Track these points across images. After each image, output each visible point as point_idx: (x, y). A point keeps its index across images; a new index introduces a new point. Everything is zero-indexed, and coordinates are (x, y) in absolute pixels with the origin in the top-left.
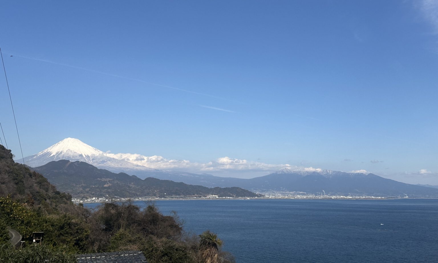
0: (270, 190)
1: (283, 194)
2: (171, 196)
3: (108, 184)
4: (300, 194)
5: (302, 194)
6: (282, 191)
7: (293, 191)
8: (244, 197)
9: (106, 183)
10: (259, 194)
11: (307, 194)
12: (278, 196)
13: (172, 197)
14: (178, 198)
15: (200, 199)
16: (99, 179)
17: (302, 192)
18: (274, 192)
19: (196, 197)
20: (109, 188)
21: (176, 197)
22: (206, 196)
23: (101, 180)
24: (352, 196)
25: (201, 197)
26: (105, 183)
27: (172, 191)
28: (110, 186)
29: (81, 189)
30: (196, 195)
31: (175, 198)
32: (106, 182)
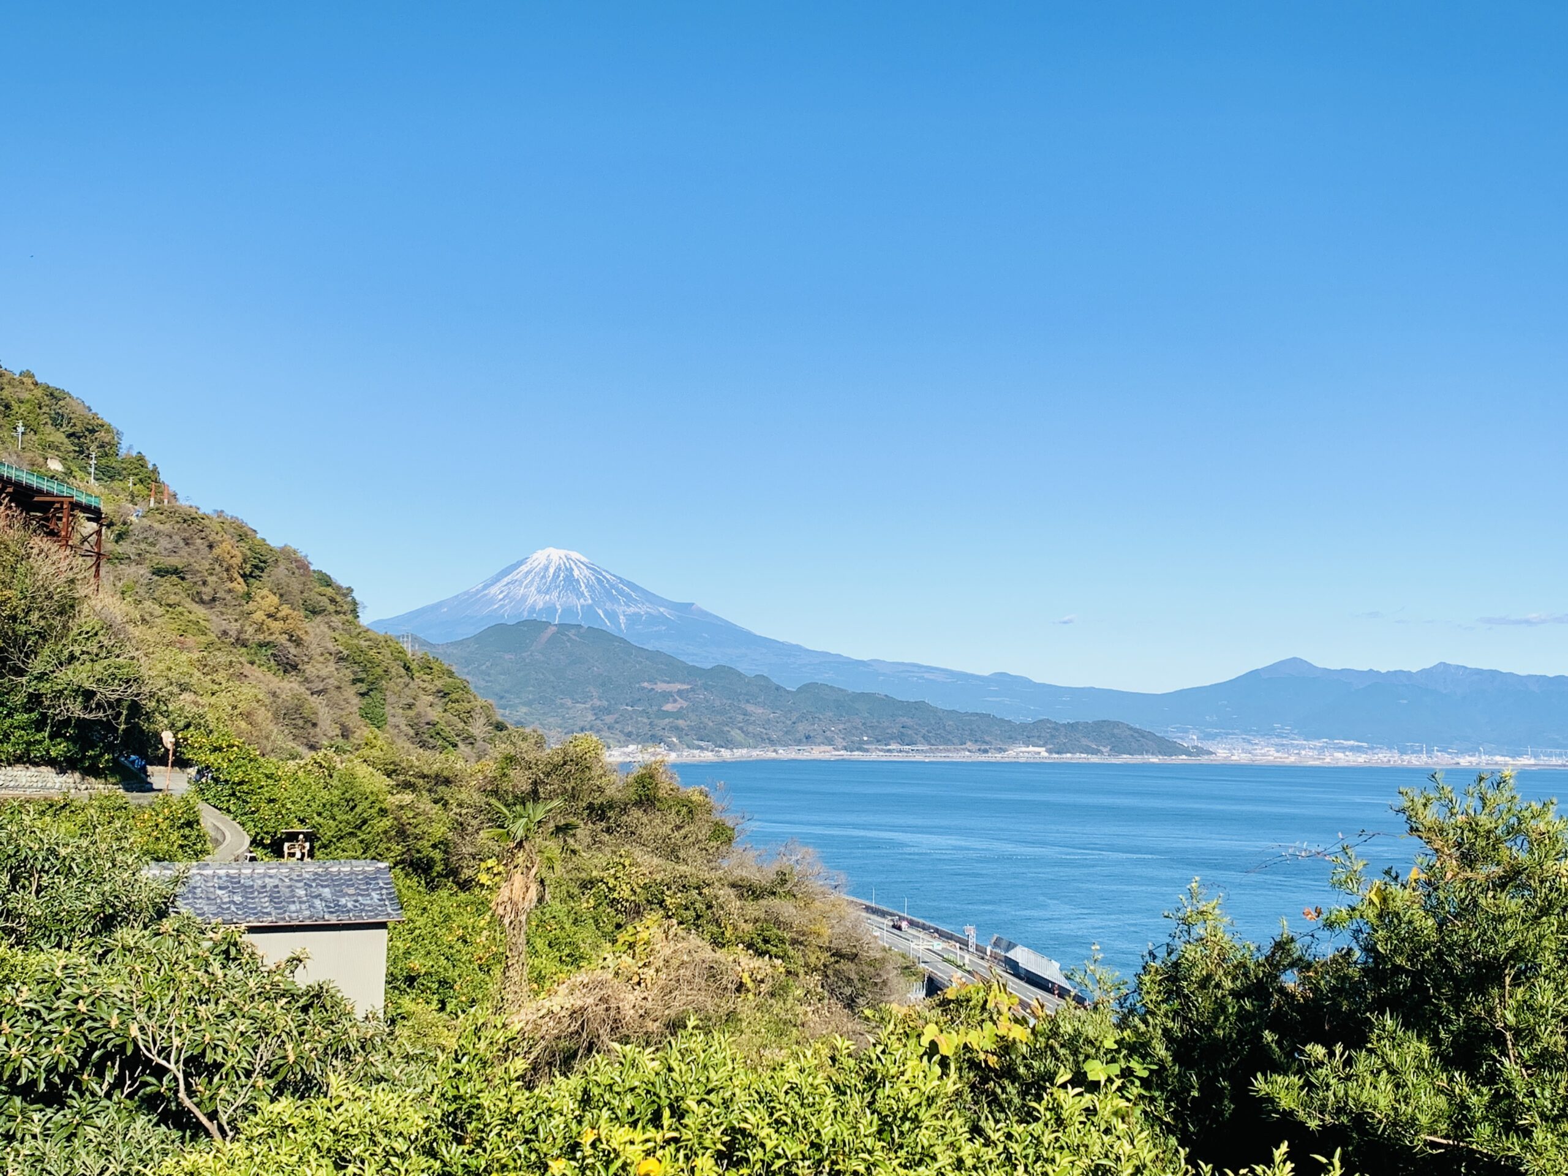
0: (1234, 734)
1: (1280, 747)
2: (886, 745)
3: (675, 701)
4: (1343, 749)
5: (1352, 749)
6: (1278, 736)
7: (1318, 738)
8: (1142, 754)
9: (671, 699)
10: (1193, 747)
11: (1372, 748)
12: (1263, 755)
13: (889, 751)
14: (907, 752)
15: (983, 758)
16: (646, 684)
17: (1352, 742)
18: (1249, 742)
19: (969, 751)
20: (678, 714)
21: (901, 751)
22: (1005, 751)
23: (653, 689)
24: (1536, 756)
25: (986, 751)
26: (667, 696)
27: (889, 731)
28: (682, 708)
29: (590, 717)
30: (969, 745)
31: (896, 754)
32: (670, 694)
